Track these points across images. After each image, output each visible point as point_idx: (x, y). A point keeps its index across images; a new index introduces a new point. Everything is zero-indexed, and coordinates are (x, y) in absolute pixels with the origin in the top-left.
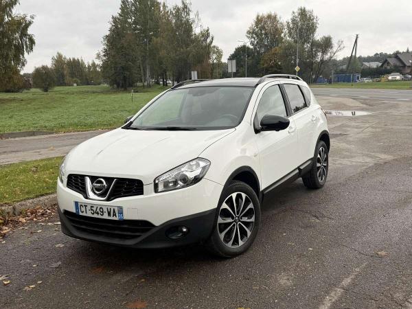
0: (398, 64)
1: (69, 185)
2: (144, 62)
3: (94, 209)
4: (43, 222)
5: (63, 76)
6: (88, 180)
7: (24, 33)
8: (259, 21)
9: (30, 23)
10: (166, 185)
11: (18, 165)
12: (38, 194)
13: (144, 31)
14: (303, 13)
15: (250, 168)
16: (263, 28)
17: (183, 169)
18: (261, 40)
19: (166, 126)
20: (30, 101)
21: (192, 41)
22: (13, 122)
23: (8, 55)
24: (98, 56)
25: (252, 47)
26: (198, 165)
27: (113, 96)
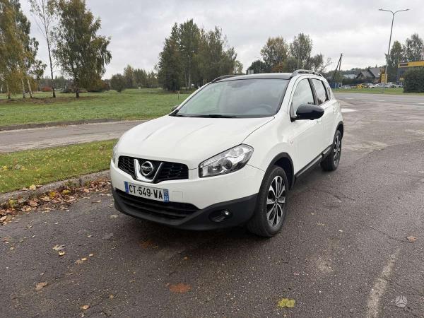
0: (370, 76)
1: (120, 166)
2: (187, 72)
3: (142, 190)
4: (103, 193)
5: (131, 81)
6: (137, 162)
7: (104, 50)
8: (270, 43)
9: (108, 42)
10: (210, 170)
11: (90, 144)
12: (102, 168)
13: (187, 49)
14: (302, 37)
15: (287, 154)
16: (273, 48)
17: (227, 155)
18: (271, 56)
19: (208, 114)
20: (108, 98)
21: (222, 57)
22: (94, 112)
23: (93, 65)
24: (156, 68)
25: (264, 62)
26: (241, 151)
27: (165, 96)
